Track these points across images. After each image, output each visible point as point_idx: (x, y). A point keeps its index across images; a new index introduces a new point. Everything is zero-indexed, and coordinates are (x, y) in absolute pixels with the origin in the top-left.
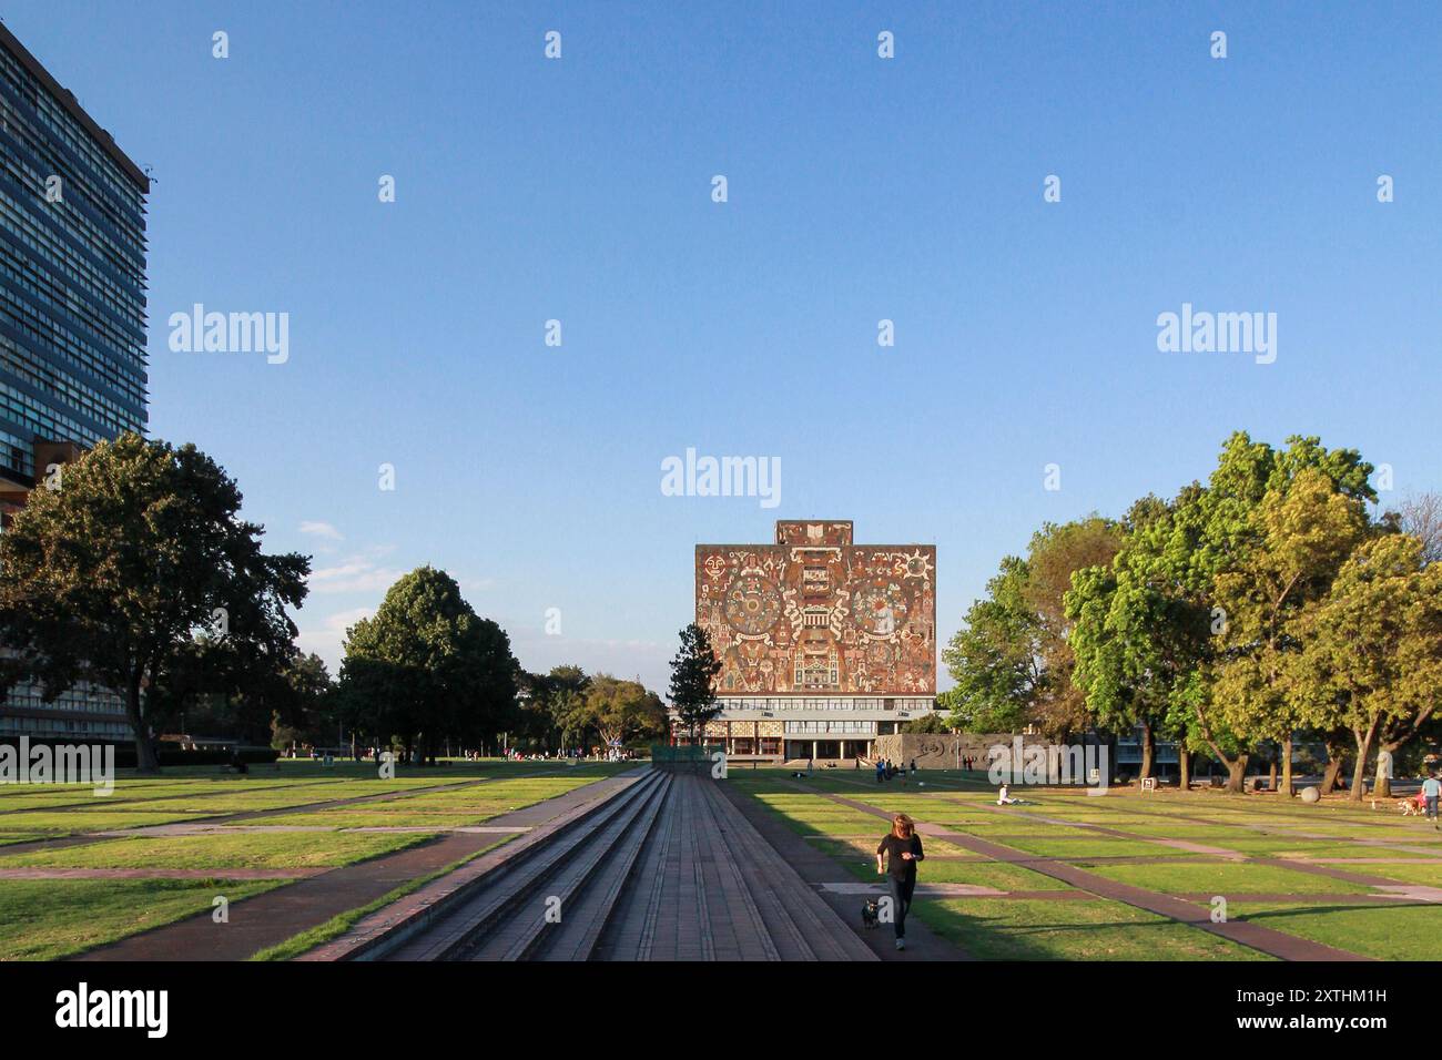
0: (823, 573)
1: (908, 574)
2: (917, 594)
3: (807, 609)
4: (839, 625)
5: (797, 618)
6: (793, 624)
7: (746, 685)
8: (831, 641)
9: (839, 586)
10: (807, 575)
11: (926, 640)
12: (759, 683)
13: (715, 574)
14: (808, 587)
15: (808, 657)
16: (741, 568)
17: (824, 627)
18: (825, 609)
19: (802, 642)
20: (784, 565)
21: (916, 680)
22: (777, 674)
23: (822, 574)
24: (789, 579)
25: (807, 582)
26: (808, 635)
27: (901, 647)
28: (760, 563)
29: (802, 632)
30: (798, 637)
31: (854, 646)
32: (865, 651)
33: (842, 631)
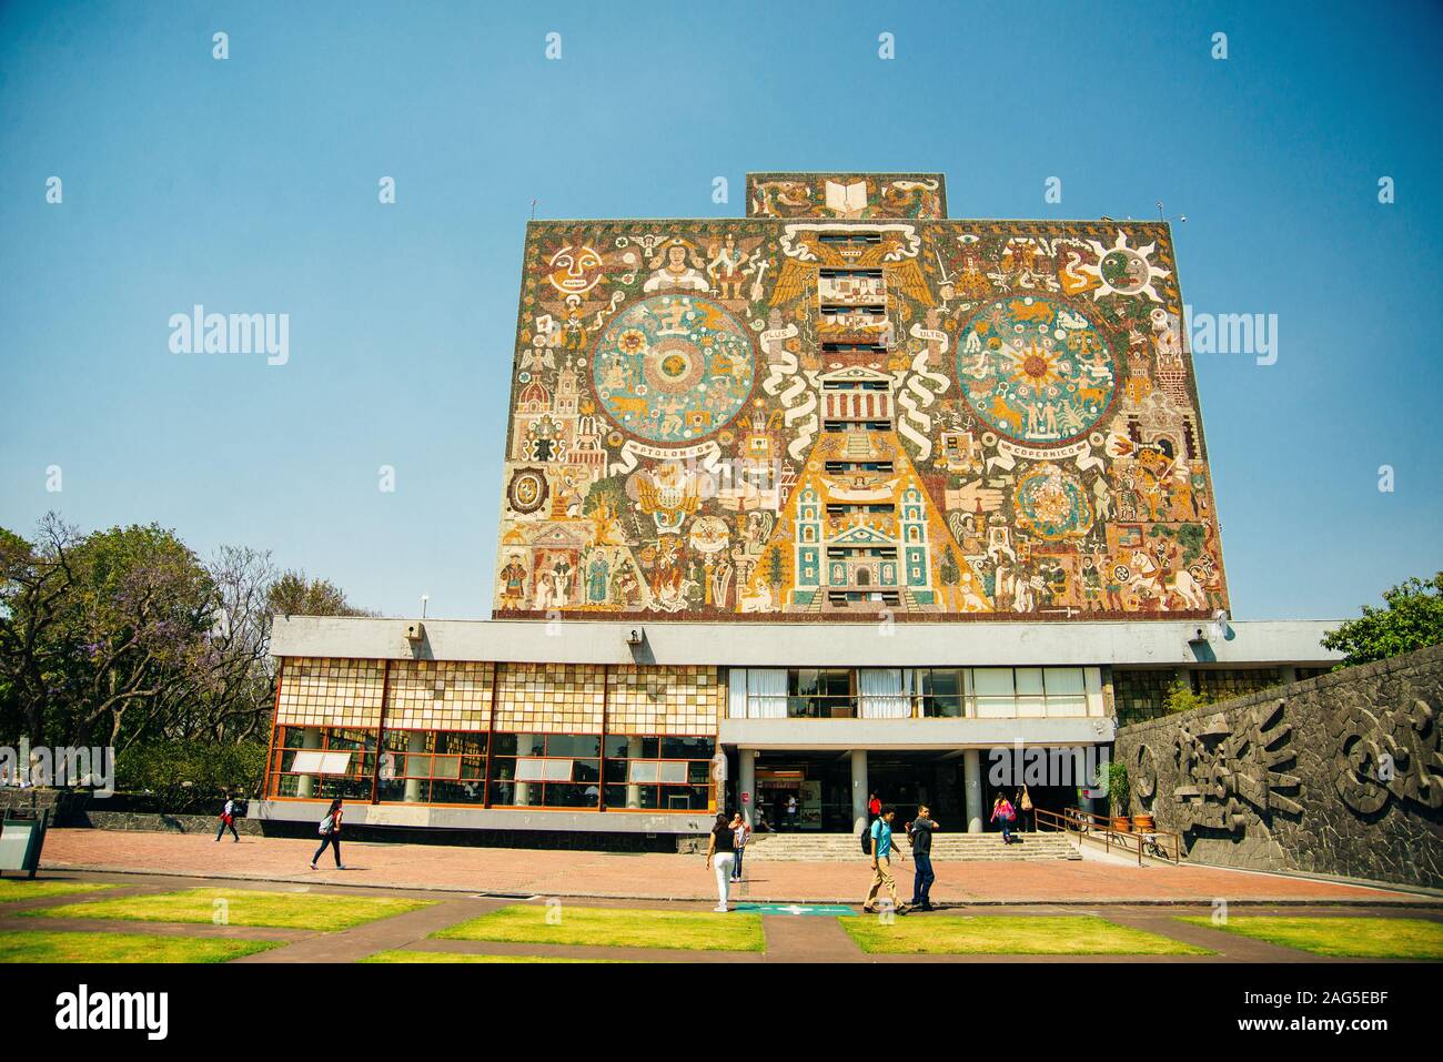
0: (873, 283)
1: (1106, 290)
2: (1136, 337)
3: (829, 377)
4: (925, 420)
5: (800, 400)
6: (790, 416)
7: (645, 589)
8: (902, 463)
9: (919, 315)
10: (827, 290)
11: (1180, 459)
12: (685, 586)
13: (571, 287)
14: (831, 319)
15: (837, 510)
16: (646, 271)
17: (882, 426)
18: (882, 377)
19: (816, 465)
20: (764, 265)
21: (1165, 577)
22: (740, 560)
23: (869, 290)
24: (776, 299)
25: (830, 309)
26: (833, 447)
27: (1109, 479)
28: (698, 262)
29: (815, 437)
30: (807, 452)
31: (971, 477)
32: (1007, 490)
33: (933, 436)
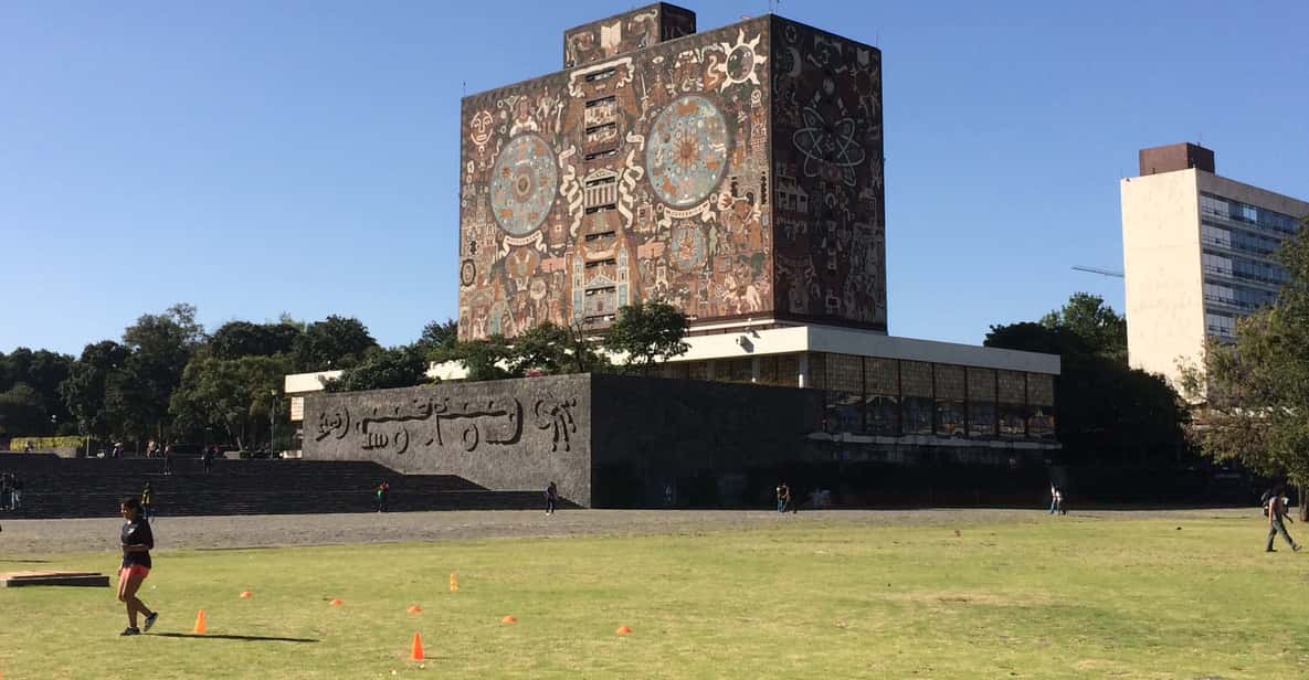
0: (610, 107)
1: (729, 81)
2: (742, 117)
3: (588, 179)
4: (629, 199)
5: (576, 196)
6: (571, 208)
7: (514, 325)
8: (619, 232)
9: (630, 127)
10: (590, 117)
11: (756, 205)
12: (529, 319)
13: (481, 140)
14: (590, 138)
15: (591, 265)
16: (511, 123)
17: (612, 206)
18: (613, 174)
19: (582, 238)
20: (561, 106)
21: (741, 291)
22: (549, 301)
23: (607, 109)
24: (566, 130)
25: (592, 129)
26: (590, 225)
27: (718, 226)
28: (532, 110)
29: (581, 220)
30: (577, 231)
31: (650, 235)
32: (667, 242)
33: (633, 211)
